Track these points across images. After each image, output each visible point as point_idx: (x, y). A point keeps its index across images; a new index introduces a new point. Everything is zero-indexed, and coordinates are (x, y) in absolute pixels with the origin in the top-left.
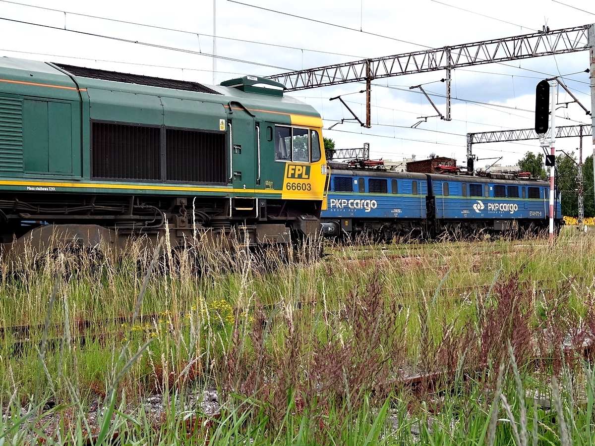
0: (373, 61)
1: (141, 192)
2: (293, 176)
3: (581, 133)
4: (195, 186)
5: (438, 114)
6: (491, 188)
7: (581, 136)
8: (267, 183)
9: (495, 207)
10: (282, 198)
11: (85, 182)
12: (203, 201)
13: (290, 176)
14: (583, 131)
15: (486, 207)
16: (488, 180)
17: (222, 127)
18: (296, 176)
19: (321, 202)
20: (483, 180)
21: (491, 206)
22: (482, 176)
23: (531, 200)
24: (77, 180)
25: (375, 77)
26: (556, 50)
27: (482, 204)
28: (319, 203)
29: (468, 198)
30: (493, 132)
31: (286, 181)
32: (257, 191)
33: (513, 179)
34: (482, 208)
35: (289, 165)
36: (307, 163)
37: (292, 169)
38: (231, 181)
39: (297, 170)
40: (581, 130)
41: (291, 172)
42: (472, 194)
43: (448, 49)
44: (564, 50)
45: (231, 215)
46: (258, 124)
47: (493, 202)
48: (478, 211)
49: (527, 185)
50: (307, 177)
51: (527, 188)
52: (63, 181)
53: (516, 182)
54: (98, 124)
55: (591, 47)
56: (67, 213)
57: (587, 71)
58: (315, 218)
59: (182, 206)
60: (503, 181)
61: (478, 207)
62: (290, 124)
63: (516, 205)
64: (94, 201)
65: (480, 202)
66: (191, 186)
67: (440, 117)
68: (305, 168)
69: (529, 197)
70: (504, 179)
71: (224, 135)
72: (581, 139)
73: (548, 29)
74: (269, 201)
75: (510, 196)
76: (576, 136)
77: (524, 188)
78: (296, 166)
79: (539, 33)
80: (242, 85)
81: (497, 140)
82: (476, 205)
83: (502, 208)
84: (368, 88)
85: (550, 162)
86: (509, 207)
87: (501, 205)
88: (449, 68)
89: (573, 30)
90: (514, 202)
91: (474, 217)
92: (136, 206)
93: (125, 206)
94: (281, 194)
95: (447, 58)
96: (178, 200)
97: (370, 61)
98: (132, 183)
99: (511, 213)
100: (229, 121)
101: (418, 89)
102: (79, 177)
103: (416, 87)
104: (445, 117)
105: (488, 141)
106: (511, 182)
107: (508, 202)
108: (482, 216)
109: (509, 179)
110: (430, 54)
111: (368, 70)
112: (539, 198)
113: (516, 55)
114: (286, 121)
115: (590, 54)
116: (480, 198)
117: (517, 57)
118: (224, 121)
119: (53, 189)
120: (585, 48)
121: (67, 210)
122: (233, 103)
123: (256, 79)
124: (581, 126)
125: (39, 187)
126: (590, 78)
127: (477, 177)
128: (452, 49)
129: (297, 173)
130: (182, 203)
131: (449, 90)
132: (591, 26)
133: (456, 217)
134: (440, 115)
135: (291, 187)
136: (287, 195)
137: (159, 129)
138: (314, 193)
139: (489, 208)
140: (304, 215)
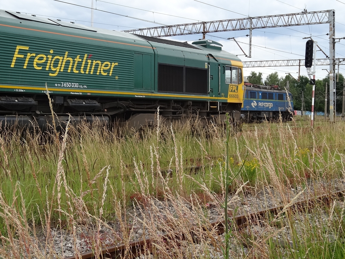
0: (207, 23)
1: (176, 98)
2: (232, 91)
3: (300, 64)
4: (196, 95)
5: (244, 54)
6: (260, 94)
7: (300, 66)
8: (223, 94)
9: (262, 105)
10: (228, 102)
11: (156, 93)
12: (196, 103)
13: (231, 91)
14: (301, 63)
15: (258, 104)
16: (259, 90)
17: (206, 67)
18: (233, 91)
19: (242, 103)
20: (257, 89)
21: (260, 104)
22: (255, 87)
23: (279, 101)
24: (153, 92)
25: (208, 32)
26: (311, 22)
27: (256, 103)
28: (241, 104)
29: (249, 99)
30: (251, 62)
31: (229, 93)
32: (219, 98)
33: (271, 89)
34: (256, 105)
35: (230, 85)
36: (237, 85)
37: (232, 88)
38: (209, 93)
39: (233, 88)
40: (300, 63)
41: (231, 89)
42: (251, 97)
43: (250, 19)
44: (316, 23)
45: (209, 110)
46: (219, 65)
47: (261, 102)
48: (254, 107)
49: (277, 93)
50: (237, 91)
51: (277, 94)
52: (147, 93)
53: (272, 91)
54: (160, 65)
55: (330, 22)
56: (145, 108)
57: (328, 34)
58: (239, 112)
59: (190, 105)
60: (266, 90)
61: (254, 104)
62: (231, 65)
63: (272, 103)
64: (157, 102)
65: (255, 101)
66: (194, 95)
67: (245, 56)
68: (236, 86)
69: (278, 100)
70: (267, 89)
71: (207, 70)
72: (300, 67)
73: (306, 11)
74: (223, 103)
75: (269, 99)
76: (297, 66)
77: (276, 94)
78: (233, 86)
79: (302, 13)
80: (206, 44)
81: (258, 66)
82: (253, 103)
83: (265, 105)
84: (204, 37)
85: (313, 83)
86: (269, 105)
87: (265, 103)
88: (251, 29)
89: (320, 12)
90: (271, 102)
91: (252, 110)
92: (173, 105)
93: (168, 105)
94: (227, 100)
95: (250, 24)
96: (189, 102)
97: (205, 23)
98: (173, 94)
99: (270, 108)
100: (209, 63)
101: (233, 39)
102: (153, 91)
103: (231, 38)
104: (248, 56)
105: (253, 66)
106: (270, 91)
107: (268, 102)
108: (256, 109)
109: (269, 89)
110: (241, 20)
111: (204, 27)
112: (283, 100)
113: (289, 24)
114: (229, 63)
115: (330, 26)
116: (255, 99)
117: (290, 25)
118: (207, 63)
119: (144, 97)
120: (327, 22)
121: (146, 107)
122: (209, 54)
123: (211, 42)
124: (300, 60)
125: (139, 95)
126: (329, 38)
127: (253, 87)
128: (253, 19)
129: (234, 89)
130: (190, 104)
131: (251, 41)
132: (330, 11)
133: (243, 110)
134: (245, 54)
135: (231, 96)
136: (230, 100)
137: (183, 68)
138: (239, 100)
139: (259, 105)
140: (234, 110)
